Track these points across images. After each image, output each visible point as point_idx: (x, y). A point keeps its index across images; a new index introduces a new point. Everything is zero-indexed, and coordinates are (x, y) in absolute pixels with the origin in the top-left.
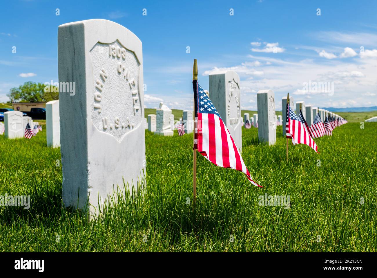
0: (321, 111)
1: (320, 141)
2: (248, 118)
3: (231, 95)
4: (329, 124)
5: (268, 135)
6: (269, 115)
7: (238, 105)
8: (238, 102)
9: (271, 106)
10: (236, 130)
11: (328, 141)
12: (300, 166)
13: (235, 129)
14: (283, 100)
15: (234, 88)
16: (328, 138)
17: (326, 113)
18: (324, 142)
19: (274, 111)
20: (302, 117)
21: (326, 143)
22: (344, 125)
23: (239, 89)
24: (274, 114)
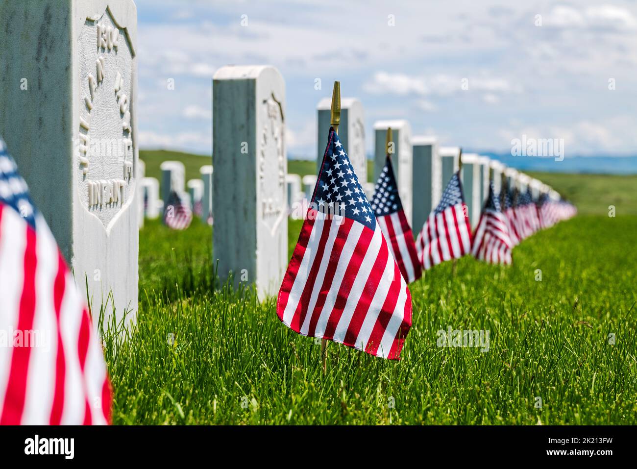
0: (470, 166)
1: (463, 287)
2: (178, 185)
3: (94, 80)
4: (502, 219)
5: (255, 256)
6: (259, 173)
7: (126, 124)
8: (127, 114)
9: (269, 135)
10: (112, 231)
11: (495, 289)
12: (374, 387)
13: (108, 231)
14: (321, 113)
15: (109, 50)
16: (493, 274)
17: (492, 171)
18: (476, 289)
19: (281, 158)
20: (390, 189)
21: (486, 294)
22: (561, 225)
23: (133, 54)
24: (281, 168)
